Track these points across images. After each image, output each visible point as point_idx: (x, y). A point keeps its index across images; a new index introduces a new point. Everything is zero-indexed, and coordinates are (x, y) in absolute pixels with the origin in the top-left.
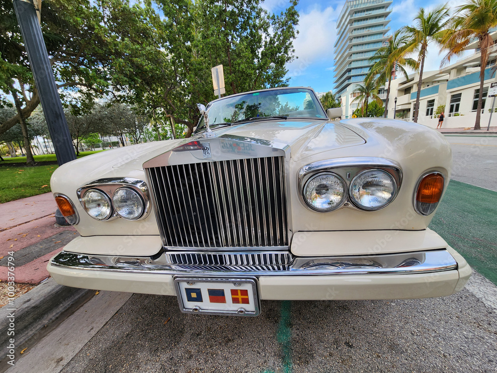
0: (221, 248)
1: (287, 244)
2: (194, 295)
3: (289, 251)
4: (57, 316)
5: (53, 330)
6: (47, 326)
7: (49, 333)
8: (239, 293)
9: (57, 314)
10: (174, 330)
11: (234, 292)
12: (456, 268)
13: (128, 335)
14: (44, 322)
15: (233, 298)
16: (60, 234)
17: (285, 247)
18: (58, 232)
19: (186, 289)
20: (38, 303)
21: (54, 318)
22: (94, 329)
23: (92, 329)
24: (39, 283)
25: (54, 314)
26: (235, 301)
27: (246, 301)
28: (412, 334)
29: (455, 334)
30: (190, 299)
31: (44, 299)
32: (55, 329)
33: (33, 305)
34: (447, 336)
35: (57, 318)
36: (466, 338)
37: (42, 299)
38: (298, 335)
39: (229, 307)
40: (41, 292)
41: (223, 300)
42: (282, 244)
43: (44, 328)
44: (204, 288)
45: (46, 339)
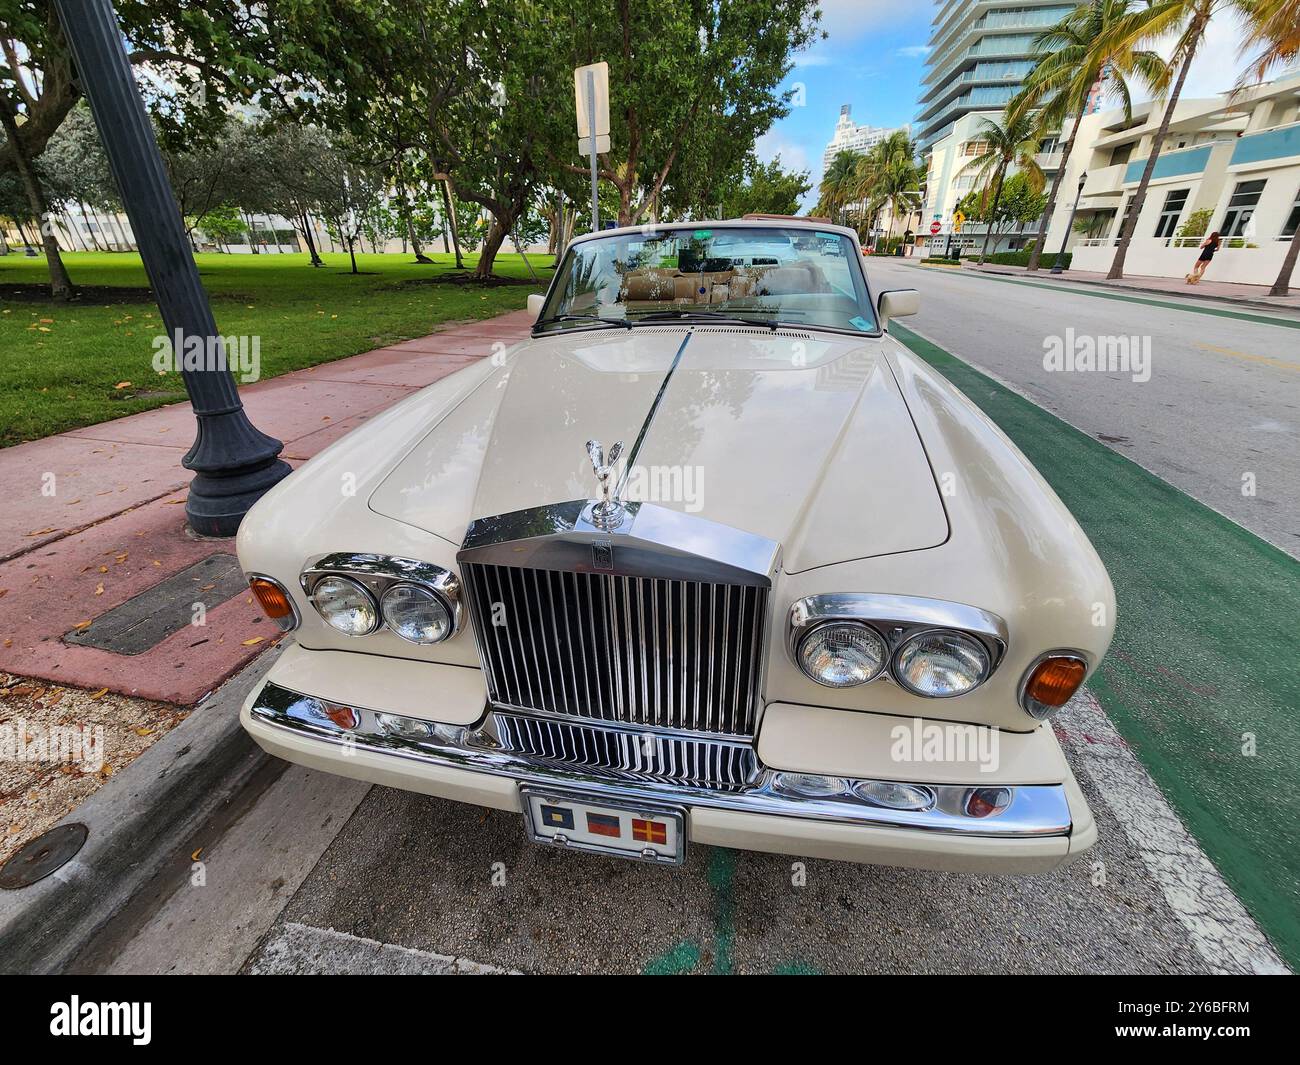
0: (613, 723)
1: (750, 732)
2: (557, 818)
3: (755, 744)
4: (247, 778)
5: (246, 811)
6: (232, 801)
7: (238, 818)
8: (649, 826)
9: (245, 775)
10: (500, 838)
11: (636, 824)
12: (1068, 834)
13: (406, 842)
14: (222, 793)
15: (634, 833)
16: (207, 563)
17: (748, 739)
18: (199, 556)
19: (542, 806)
20: (205, 755)
21: (240, 784)
22: (334, 821)
23: (329, 820)
24: (196, 705)
25: (239, 776)
26: (638, 836)
27: (662, 841)
28: (970, 890)
29: (1052, 899)
30: (548, 822)
31: (217, 747)
32: (249, 810)
33: (198, 761)
34: (1036, 900)
35: (246, 785)
36: (1070, 908)
37: (213, 747)
38: (749, 873)
39: (625, 842)
40: (207, 730)
41: (616, 833)
42: (740, 731)
43: (224, 807)
44: (580, 812)
45: (237, 833)
